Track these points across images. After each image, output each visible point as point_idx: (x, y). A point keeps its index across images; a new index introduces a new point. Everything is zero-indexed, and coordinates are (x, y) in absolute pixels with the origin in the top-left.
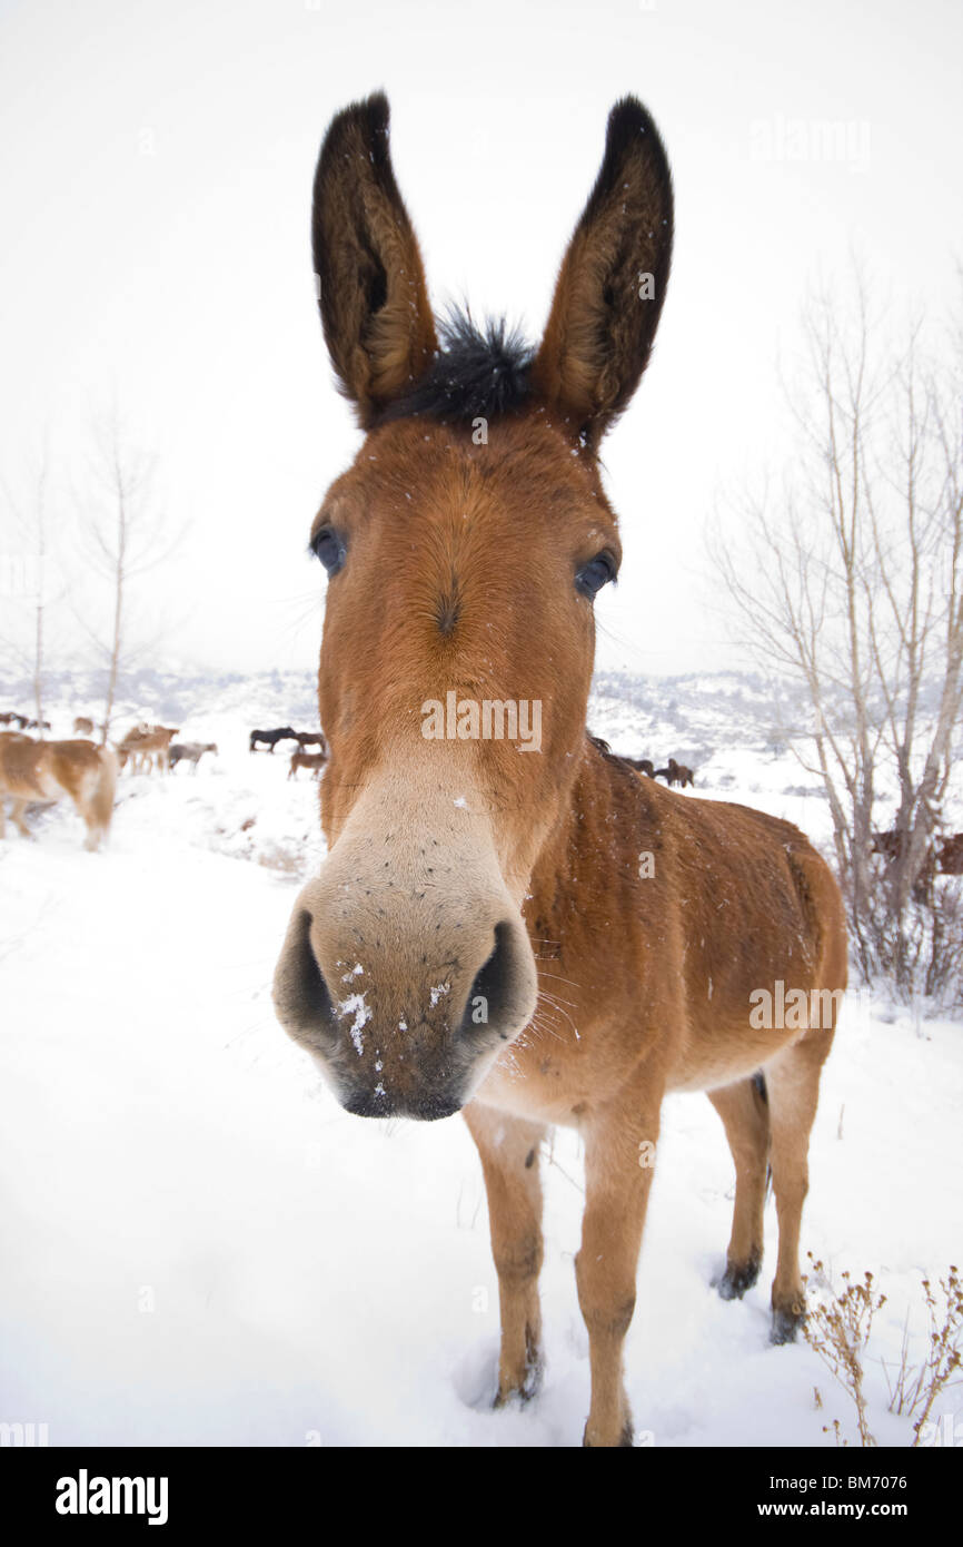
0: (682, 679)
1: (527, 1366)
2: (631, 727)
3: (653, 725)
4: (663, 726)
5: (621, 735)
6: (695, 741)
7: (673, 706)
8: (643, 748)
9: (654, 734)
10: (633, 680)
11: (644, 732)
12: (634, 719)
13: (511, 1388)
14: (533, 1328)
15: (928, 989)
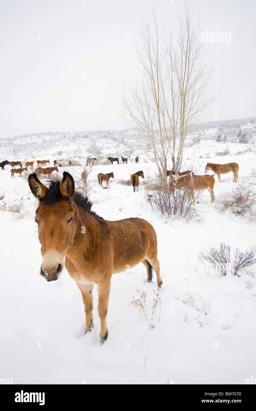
0: (125, 131)
1: (91, 326)
2: (112, 146)
3: (118, 145)
4: (121, 145)
5: (110, 149)
6: (129, 148)
7: (123, 139)
8: (116, 151)
9: (119, 147)
10: (111, 132)
11: (116, 147)
12: (113, 143)
13: (88, 330)
14: (92, 320)
15: (174, 213)
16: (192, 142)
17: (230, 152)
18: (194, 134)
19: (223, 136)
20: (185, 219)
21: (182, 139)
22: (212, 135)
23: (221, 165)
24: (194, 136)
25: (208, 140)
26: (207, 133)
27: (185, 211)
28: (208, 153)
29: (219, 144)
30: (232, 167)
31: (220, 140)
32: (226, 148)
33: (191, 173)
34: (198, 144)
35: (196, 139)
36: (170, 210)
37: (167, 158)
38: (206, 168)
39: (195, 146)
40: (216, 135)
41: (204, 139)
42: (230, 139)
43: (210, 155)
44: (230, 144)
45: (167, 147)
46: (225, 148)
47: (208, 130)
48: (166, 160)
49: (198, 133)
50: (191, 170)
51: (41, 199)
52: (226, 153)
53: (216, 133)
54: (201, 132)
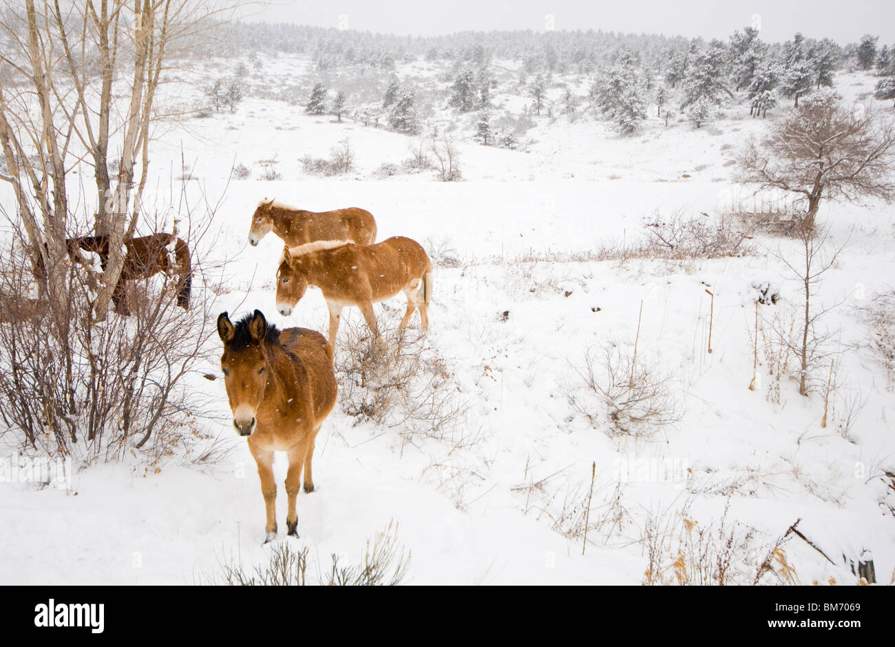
15: (91, 431)
16: (205, 100)
17: (356, 163)
18: (217, 65)
19: (332, 93)
20: (141, 457)
21: (147, 84)
22: (290, 82)
23: (312, 214)
24: (215, 74)
25: (272, 98)
26: (270, 72)
27: (142, 421)
28: (269, 158)
29: (318, 122)
30: (350, 224)
31: (322, 108)
32: (341, 145)
33: (171, 247)
34: (233, 113)
35: (224, 90)
36: (67, 421)
37: (67, 166)
38: (253, 222)
39: (216, 124)
40: (306, 83)
41: (257, 92)
42: (358, 109)
43: (278, 169)
44: (358, 128)
45: (71, 113)
46: (340, 142)
47: (275, 56)
48: (60, 175)
49: (234, 62)
50: (169, 230)
51: (228, 344)
52: (341, 166)
53: (304, 76)
54: (244, 60)
